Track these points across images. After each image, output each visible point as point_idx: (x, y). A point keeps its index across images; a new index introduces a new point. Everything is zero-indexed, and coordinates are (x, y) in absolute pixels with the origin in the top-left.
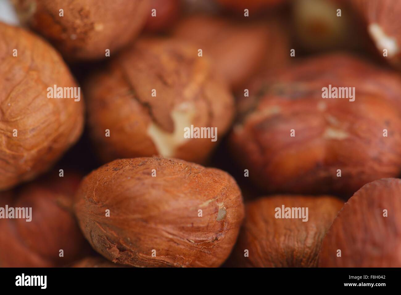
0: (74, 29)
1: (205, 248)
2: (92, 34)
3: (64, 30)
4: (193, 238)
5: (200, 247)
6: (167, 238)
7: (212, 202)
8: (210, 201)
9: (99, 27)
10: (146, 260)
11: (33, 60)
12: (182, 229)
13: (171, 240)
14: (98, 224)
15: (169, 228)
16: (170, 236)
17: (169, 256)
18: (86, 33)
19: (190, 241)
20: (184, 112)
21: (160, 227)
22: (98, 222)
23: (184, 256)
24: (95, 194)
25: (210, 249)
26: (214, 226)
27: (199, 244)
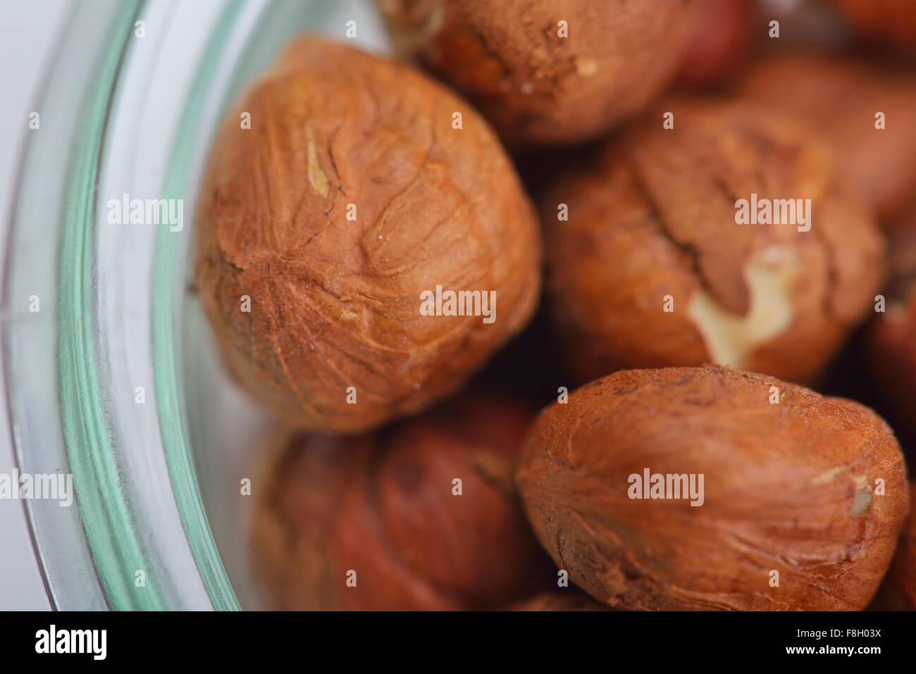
0: (532, 71)
1: (820, 579)
2: (569, 83)
3: (507, 71)
4: (796, 554)
5: (810, 575)
6: (736, 551)
7: (842, 474)
8: (837, 470)
9: (587, 68)
10: (685, 602)
11: (434, 137)
12: (772, 532)
13: (746, 557)
14: (576, 516)
15: (742, 529)
16: (744, 549)
17: (738, 595)
18: (555, 80)
19: (787, 561)
20: (773, 268)
21: (723, 525)
22: (578, 512)
23: (773, 596)
24: (573, 447)
25: (829, 582)
26: (844, 529)
27: (808, 568)
